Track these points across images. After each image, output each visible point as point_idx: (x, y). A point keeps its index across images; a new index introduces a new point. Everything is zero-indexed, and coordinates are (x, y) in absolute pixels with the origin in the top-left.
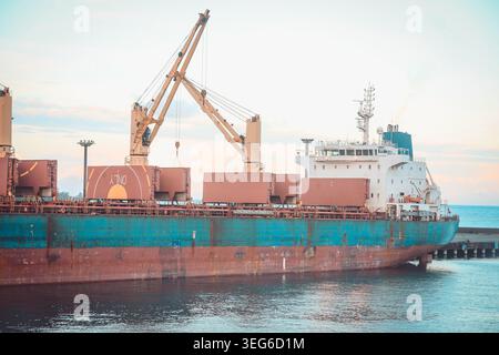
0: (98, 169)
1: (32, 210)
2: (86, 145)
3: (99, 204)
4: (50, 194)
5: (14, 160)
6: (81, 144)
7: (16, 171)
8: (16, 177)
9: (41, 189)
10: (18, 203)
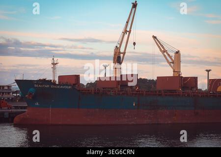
0: (213, 80)
1: (188, 95)
2: (208, 71)
3: (213, 93)
4: (195, 90)
5: (182, 77)
6: (207, 71)
7: (182, 81)
8: (182, 84)
9: (192, 88)
10: (183, 93)
